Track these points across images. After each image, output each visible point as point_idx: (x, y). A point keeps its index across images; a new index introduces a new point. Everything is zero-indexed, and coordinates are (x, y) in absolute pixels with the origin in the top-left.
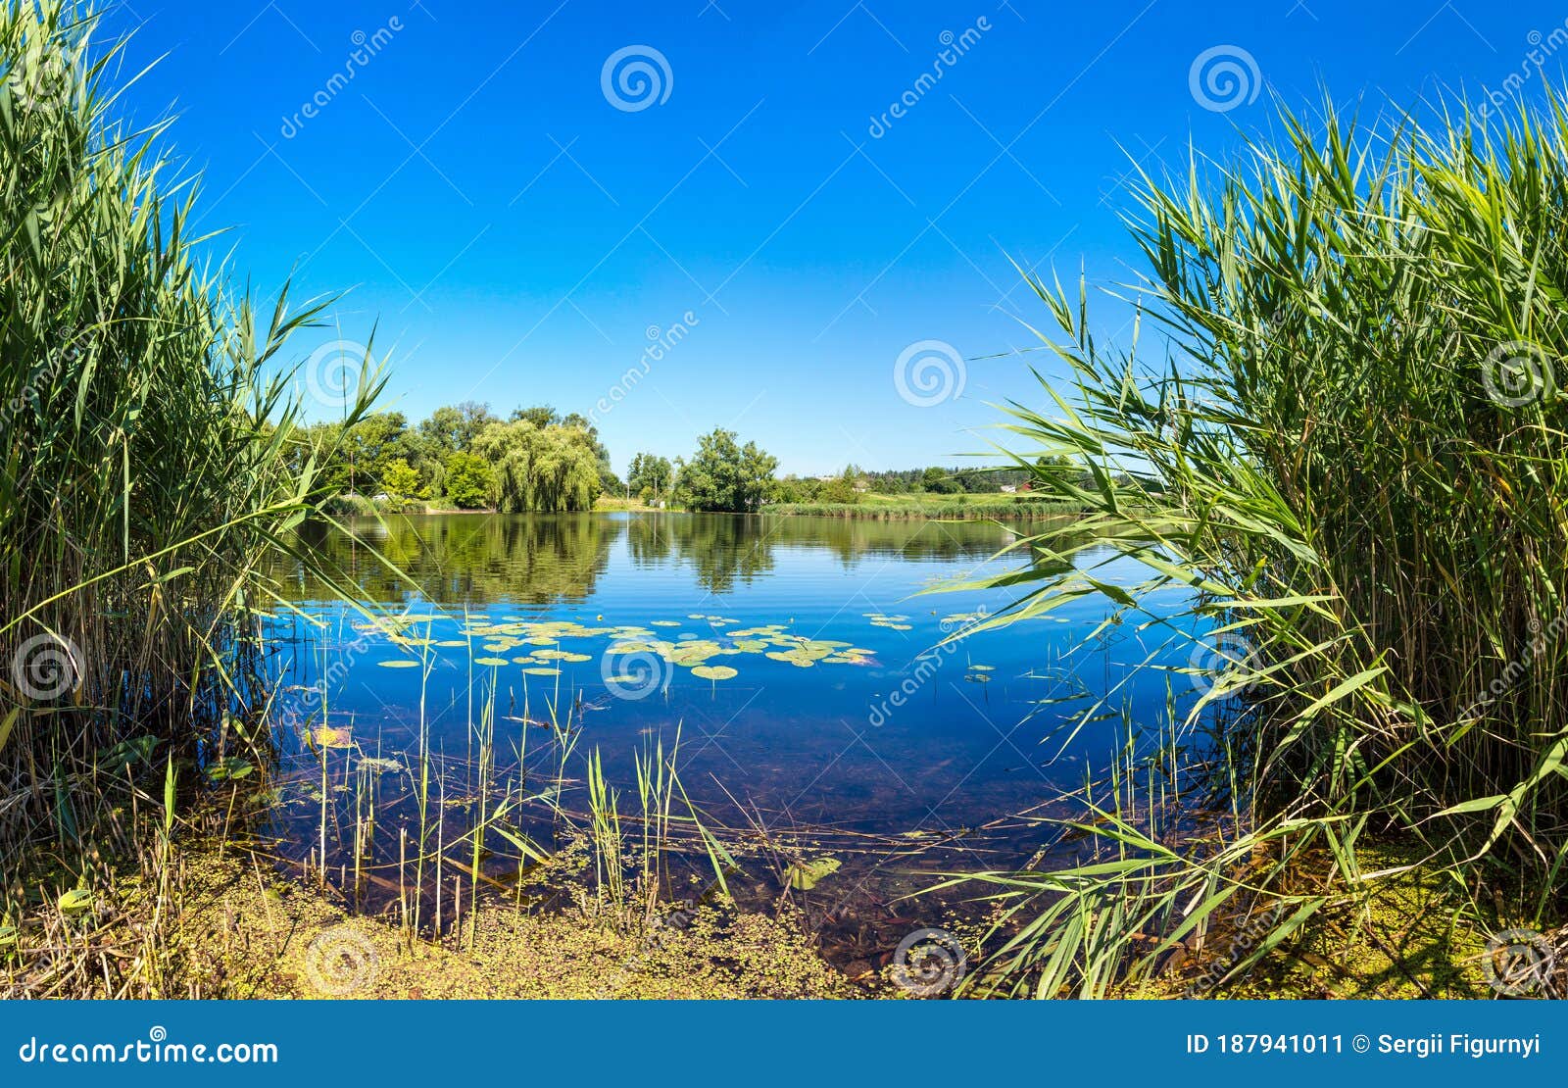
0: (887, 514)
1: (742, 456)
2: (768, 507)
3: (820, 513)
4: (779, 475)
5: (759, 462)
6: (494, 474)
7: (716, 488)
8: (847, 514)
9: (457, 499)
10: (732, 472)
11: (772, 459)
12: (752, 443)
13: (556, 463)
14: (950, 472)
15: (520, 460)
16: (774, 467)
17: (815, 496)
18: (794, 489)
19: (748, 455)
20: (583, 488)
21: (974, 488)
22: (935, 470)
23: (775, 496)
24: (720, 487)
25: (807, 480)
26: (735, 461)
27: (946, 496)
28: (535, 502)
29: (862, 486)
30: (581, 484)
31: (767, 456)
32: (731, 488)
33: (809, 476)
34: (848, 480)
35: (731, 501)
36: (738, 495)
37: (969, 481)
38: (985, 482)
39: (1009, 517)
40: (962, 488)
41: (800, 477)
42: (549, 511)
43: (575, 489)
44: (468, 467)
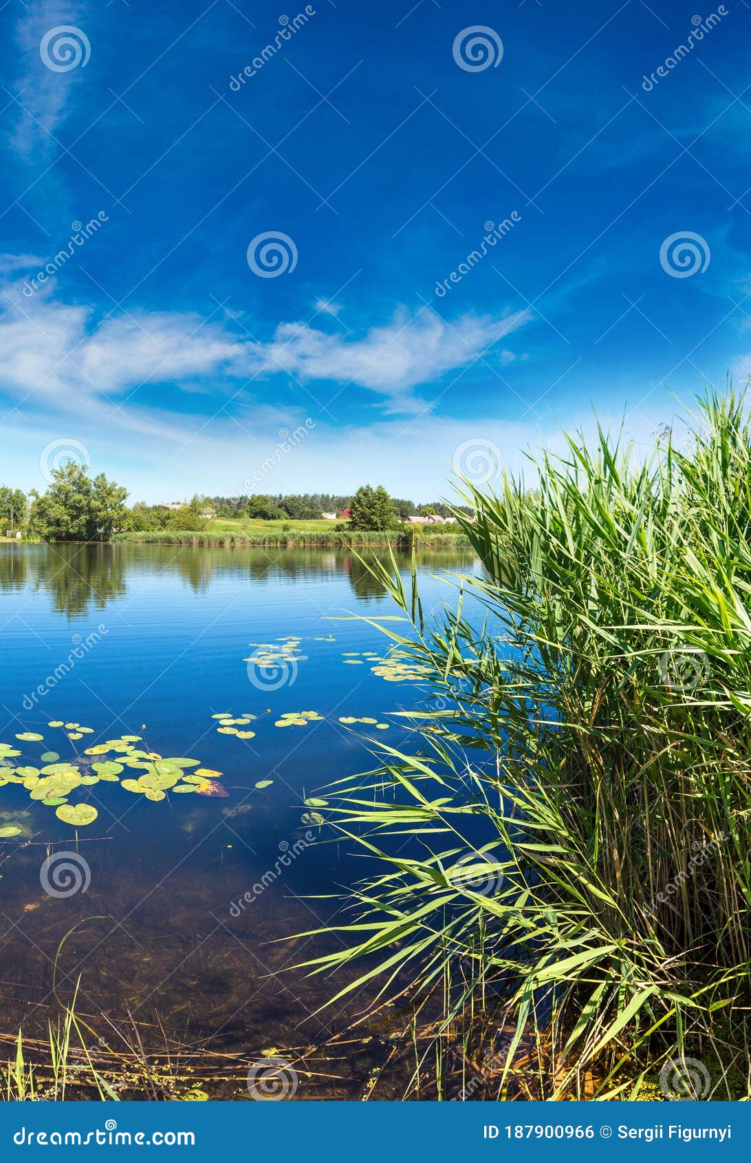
0: (233, 540)
1: (93, 488)
2: (119, 535)
3: (168, 541)
4: (129, 504)
5: (109, 494)
7: (69, 518)
8: (195, 541)
10: (84, 503)
11: (122, 490)
12: (103, 475)
14: (275, 499)
16: (124, 497)
17: (164, 524)
18: (144, 518)
19: (99, 487)
21: (297, 514)
22: (260, 498)
23: (125, 524)
24: (73, 518)
25: (156, 508)
26: (87, 493)
27: (271, 522)
29: (208, 514)
31: (117, 488)
32: (84, 518)
33: (157, 504)
34: (195, 508)
35: (84, 530)
36: (91, 525)
37: (292, 508)
38: (307, 509)
39: (330, 545)
40: (285, 515)
41: (149, 505)
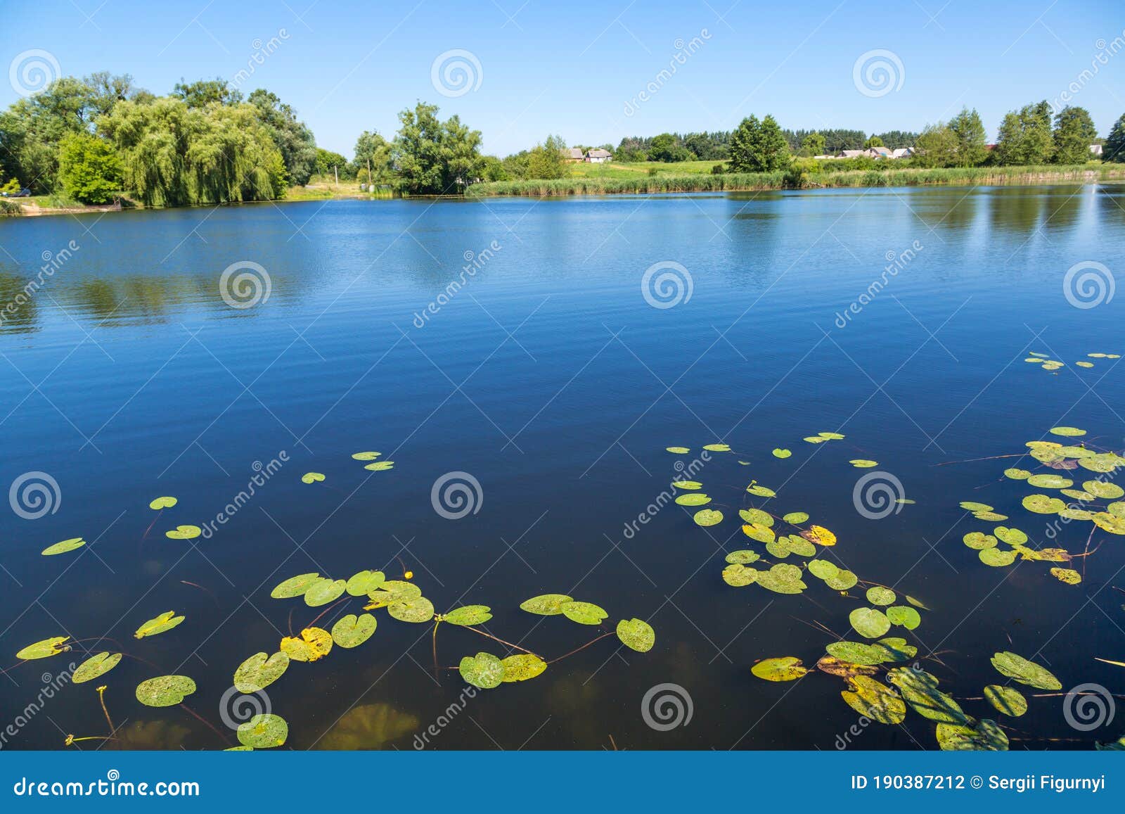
1: (445, 133)
4: (483, 152)
5: (462, 139)
6: (127, 161)
7: (420, 168)
9: (78, 193)
10: (436, 151)
11: (475, 134)
12: (455, 118)
13: (216, 148)
15: (162, 144)
16: (478, 143)
19: (451, 131)
20: (262, 175)
21: (706, 154)
22: (664, 137)
24: (425, 168)
26: (438, 139)
27: (674, 164)
28: (200, 194)
30: (259, 170)
31: (470, 131)
32: (436, 168)
35: (439, 182)
36: (446, 176)
37: (701, 147)
40: (693, 154)
42: (218, 202)
43: (252, 177)
44: (87, 155)
